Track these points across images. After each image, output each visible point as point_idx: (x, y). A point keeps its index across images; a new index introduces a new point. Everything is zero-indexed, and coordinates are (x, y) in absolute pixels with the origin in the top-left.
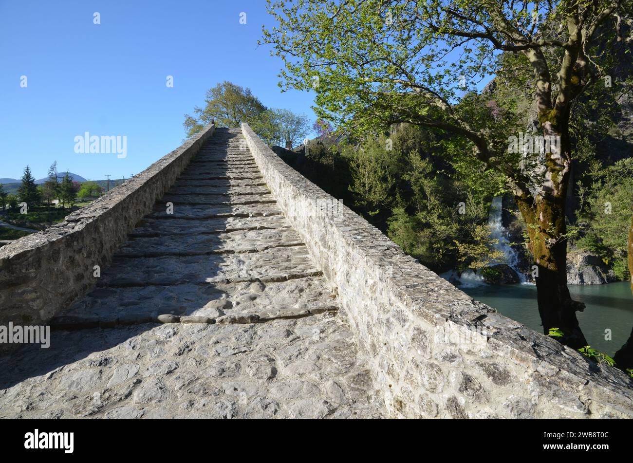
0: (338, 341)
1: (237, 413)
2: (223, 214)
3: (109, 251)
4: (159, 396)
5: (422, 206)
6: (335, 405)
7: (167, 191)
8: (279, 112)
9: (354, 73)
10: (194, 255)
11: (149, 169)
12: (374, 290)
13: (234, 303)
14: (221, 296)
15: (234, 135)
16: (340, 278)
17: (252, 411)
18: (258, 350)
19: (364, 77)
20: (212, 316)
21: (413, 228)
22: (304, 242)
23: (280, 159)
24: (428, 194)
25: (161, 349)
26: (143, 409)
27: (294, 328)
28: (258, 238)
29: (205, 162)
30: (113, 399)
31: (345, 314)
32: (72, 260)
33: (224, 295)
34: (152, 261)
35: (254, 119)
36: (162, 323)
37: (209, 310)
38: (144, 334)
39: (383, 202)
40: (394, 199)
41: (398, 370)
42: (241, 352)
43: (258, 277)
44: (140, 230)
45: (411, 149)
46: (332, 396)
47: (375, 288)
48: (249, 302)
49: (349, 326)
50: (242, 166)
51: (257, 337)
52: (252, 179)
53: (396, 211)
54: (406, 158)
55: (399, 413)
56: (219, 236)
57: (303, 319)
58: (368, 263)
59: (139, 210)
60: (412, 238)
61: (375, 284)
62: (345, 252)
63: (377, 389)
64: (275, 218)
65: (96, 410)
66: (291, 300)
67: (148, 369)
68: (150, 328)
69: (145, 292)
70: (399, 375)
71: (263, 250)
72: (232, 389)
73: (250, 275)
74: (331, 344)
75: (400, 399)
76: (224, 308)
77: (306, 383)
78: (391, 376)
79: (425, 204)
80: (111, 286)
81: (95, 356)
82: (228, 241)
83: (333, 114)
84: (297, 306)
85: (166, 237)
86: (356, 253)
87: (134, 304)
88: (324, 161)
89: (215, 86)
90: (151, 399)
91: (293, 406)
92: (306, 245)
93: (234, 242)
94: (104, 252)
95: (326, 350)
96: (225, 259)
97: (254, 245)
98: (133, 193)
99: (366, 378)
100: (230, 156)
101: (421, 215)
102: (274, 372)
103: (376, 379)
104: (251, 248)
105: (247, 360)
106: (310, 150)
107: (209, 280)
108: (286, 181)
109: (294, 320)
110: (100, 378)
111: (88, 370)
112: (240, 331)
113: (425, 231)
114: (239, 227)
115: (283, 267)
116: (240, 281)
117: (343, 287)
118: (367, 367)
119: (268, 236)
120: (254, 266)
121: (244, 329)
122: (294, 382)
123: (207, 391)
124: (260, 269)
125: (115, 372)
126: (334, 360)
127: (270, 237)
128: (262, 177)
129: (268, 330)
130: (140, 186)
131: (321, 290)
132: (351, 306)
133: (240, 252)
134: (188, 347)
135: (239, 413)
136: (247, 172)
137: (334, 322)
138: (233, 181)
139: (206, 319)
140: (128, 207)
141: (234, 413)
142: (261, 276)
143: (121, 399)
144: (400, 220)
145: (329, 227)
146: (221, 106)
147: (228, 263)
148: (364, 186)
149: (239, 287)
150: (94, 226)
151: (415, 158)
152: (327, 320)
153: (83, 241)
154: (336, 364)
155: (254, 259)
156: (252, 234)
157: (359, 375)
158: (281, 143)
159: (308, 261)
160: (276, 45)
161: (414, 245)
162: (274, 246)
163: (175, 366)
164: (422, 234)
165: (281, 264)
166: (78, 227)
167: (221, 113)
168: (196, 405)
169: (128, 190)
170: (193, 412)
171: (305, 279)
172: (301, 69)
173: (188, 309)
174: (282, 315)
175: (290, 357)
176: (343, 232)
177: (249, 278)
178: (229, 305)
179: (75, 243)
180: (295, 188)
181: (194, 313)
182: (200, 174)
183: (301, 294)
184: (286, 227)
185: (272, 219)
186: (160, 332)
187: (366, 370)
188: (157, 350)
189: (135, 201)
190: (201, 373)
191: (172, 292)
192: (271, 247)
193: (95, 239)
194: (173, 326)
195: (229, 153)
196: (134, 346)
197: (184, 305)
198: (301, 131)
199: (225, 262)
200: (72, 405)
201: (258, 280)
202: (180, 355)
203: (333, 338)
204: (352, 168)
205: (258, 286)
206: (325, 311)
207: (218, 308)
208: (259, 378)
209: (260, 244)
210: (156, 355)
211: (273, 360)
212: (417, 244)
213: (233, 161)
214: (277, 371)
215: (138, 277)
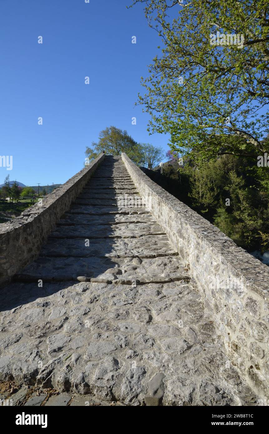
0: (191, 300)
1: (128, 344)
2: (113, 212)
3: (46, 234)
4: (80, 329)
5: (238, 208)
6: (191, 344)
7: (78, 196)
8: (144, 145)
9: (196, 122)
10: (97, 238)
11: (68, 182)
12: (217, 269)
13: (123, 271)
14: (115, 266)
15: (117, 161)
16: (191, 258)
17: (137, 343)
18: (139, 303)
19: (202, 124)
20: (110, 279)
21: (231, 222)
22: (166, 232)
23: (147, 177)
24: (241, 200)
25: (79, 298)
26: (70, 336)
27: (162, 290)
28: (136, 229)
29: (100, 177)
30: (52, 328)
31: (195, 282)
32: (26, 240)
33: (116, 265)
34: (71, 241)
35: (129, 149)
36: (79, 281)
37: (107, 275)
38: (69, 288)
39: (211, 204)
40: (218, 203)
41: (235, 324)
42: (129, 303)
43: (137, 255)
44: (63, 221)
45: (230, 170)
46: (189, 337)
47: (218, 268)
48: (133, 271)
49: (198, 291)
50: (123, 181)
51: (139, 294)
52: (129, 189)
53: (219, 210)
54: (227, 176)
55: (235, 353)
56: (111, 227)
57: (167, 284)
58: (213, 251)
59: (62, 208)
60: (230, 229)
61: (218, 266)
62: (196, 242)
63: (218, 334)
64: (145, 216)
65: (42, 335)
66: (159, 271)
67: (72, 311)
68: (73, 285)
69: (68, 261)
70: (235, 327)
71: (140, 237)
72: (124, 327)
73: (132, 253)
74: (187, 302)
75: (236, 344)
76: (117, 274)
77: (171, 327)
78: (229, 327)
79: (239, 206)
80: (48, 256)
81: (40, 300)
82: (117, 230)
83: (182, 148)
84: (163, 275)
85: (79, 226)
86: (204, 243)
87: (62, 268)
88: (173, 177)
89: (105, 129)
90: (75, 331)
91: (164, 342)
92: (167, 234)
93: (121, 231)
94: (43, 234)
95: (183, 306)
96: (116, 242)
97: (133, 233)
98: (60, 198)
99: (211, 326)
100: (115, 174)
101: (236, 214)
102: (151, 318)
103: (218, 328)
104: (132, 235)
105: (133, 309)
106: (164, 170)
107: (107, 255)
108: (154, 193)
109: (162, 284)
110: (44, 314)
111: (36, 309)
112: (128, 289)
113: (239, 224)
114: (123, 221)
115: (153, 248)
116: (127, 257)
117: (193, 264)
118: (211, 319)
119: (142, 228)
120: (134, 247)
121: (130, 288)
122: (164, 326)
123: (109, 328)
124: (138, 249)
125: (52, 311)
126: (189, 313)
127: (143, 229)
128: (136, 188)
129: (146, 290)
130: (63, 194)
131: (178, 265)
132: (200, 278)
133: (125, 238)
134: (96, 298)
135: (130, 344)
136: (126, 185)
137: (188, 287)
138: (118, 190)
139: (106, 280)
140: (56, 207)
141: (126, 343)
142: (139, 254)
143: (56, 329)
144: (222, 216)
145: (184, 225)
146: (108, 142)
147: (118, 244)
148: (199, 193)
149: (126, 260)
150: (38, 219)
151: (233, 176)
152: (183, 286)
153: (32, 228)
154: (191, 316)
155: (134, 242)
156: (132, 226)
157: (206, 324)
158: (145, 165)
159: (168, 245)
160: (147, 105)
161: (231, 233)
162: (146, 234)
163: (88, 310)
164: (237, 226)
165: (151, 246)
166: (30, 220)
167: (108, 146)
168: (102, 336)
169: (56, 196)
170: (101, 341)
171: (167, 257)
172: (162, 120)
173: (95, 273)
174: (154, 281)
175: (161, 309)
176: (195, 229)
177: (132, 255)
178: (120, 272)
179: (28, 229)
180: (159, 197)
181: (99, 276)
182: (98, 185)
183: (165, 267)
184: (153, 222)
185: (144, 216)
186: (78, 288)
187: (211, 321)
188: (77, 299)
189: (60, 203)
190: (105, 315)
191: (84, 262)
192: (144, 235)
193: (39, 227)
194: (86, 284)
195: (114, 172)
196: (63, 296)
197: (92, 271)
198: (158, 158)
199: (116, 243)
200: (28, 331)
201: (137, 256)
202: (91, 303)
203: (188, 298)
204: (191, 182)
205: (138, 261)
206: (182, 279)
207: (113, 274)
208: (141, 322)
209: (137, 233)
210: (76, 302)
211: (150, 310)
212: (233, 232)
213: (117, 177)
214: (152, 318)
215: (64, 251)
